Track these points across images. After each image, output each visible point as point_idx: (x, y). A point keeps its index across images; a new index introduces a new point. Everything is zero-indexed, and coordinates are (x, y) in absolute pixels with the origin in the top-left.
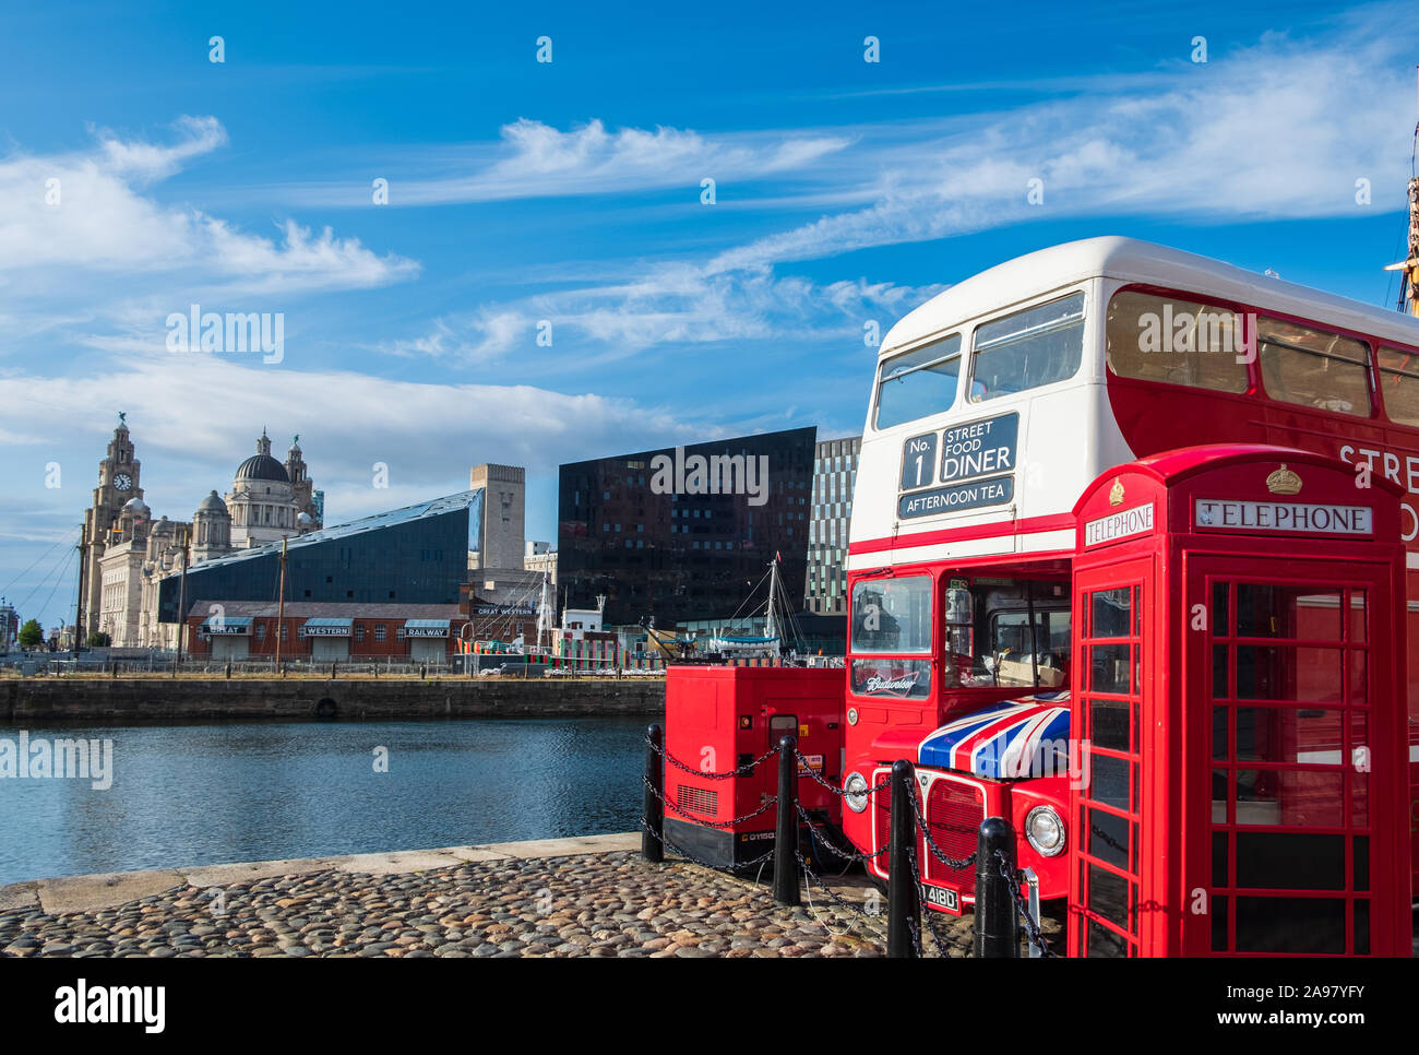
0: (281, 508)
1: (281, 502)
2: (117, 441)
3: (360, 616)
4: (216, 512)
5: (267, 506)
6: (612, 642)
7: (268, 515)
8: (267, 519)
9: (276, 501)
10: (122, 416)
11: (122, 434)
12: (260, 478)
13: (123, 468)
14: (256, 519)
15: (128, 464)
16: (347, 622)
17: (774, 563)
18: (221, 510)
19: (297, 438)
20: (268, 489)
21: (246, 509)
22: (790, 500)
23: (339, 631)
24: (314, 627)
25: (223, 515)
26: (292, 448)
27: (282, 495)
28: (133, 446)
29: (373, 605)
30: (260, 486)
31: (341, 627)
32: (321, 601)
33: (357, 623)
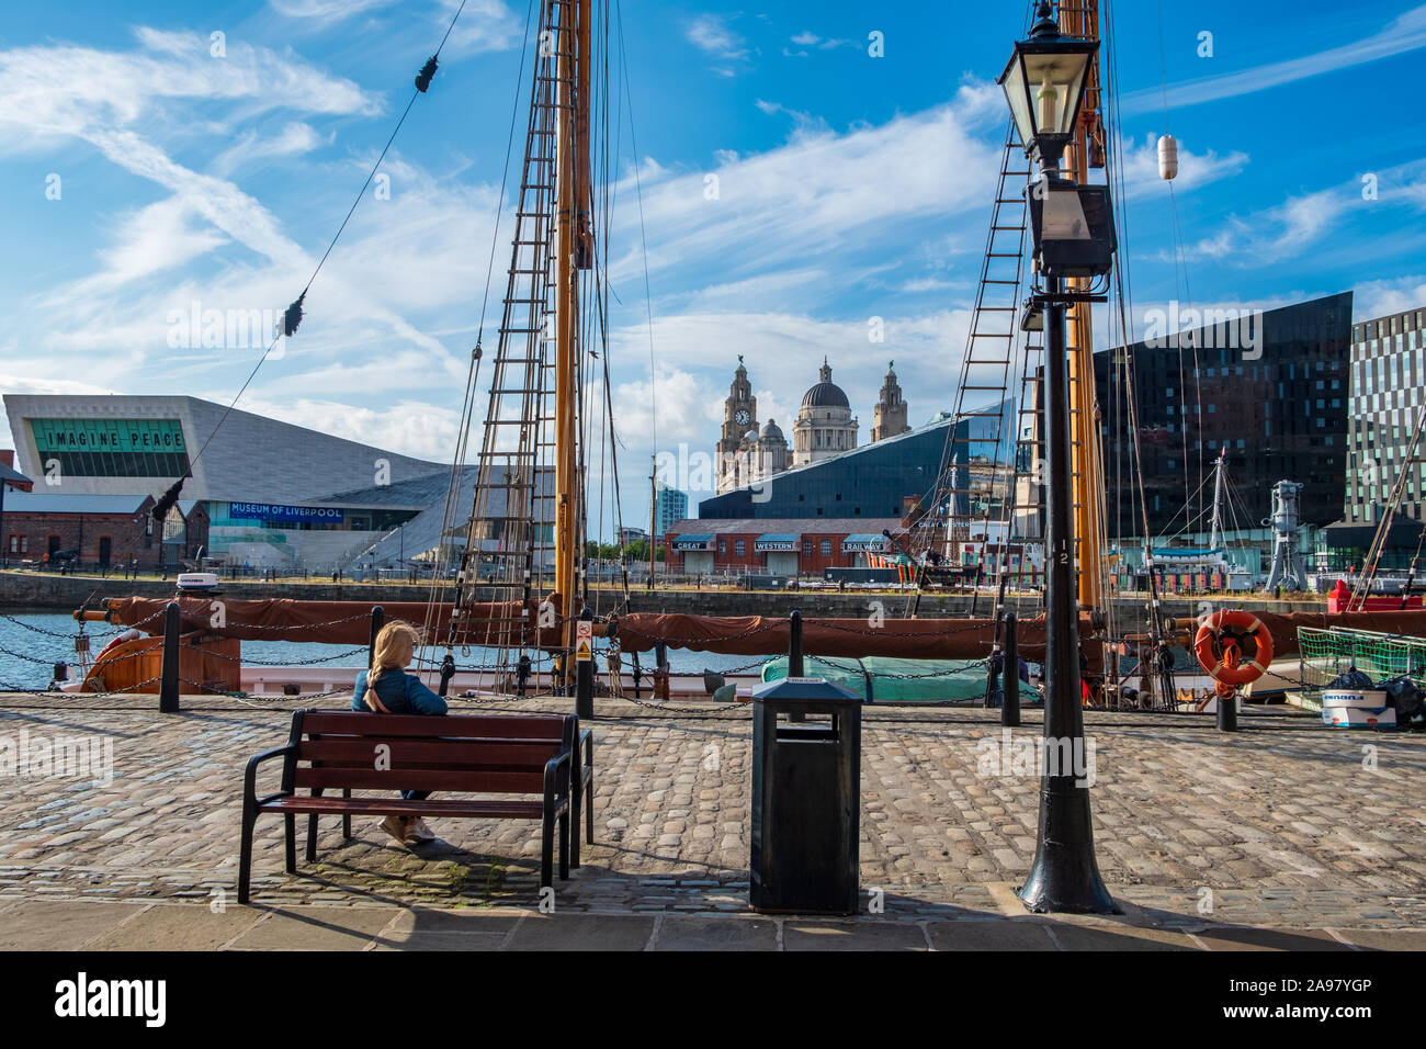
0: (841, 431)
1: (840, 425)
2: (737, 381)
3: (808, 532)
4: (772, 439)
5: (828, 431)
6: (1017, 556)
7: (829, 439)
8: (829, 443)
9: (835, 425)
10: (741, 358)
11: (741, 373)
12: (821, 404)
13: (742, 405)
14: (819, 444)
15: (747, 400)
16: (795, 537)
17: (1219, 461)
18: (776, 437)
19: (891, 364)
20: (829, 414)
21: (809, 434)
22: (1320, 385)
23: (784, 546)
24: (763, 542)
25: (779, 441)
26: (887, 374)
27: (841, 420)
28: (750, 385)
29: (823, 520)
30: (821, 412)
31: (786, 542)
32: (776, 517)
33: (805, 538)
